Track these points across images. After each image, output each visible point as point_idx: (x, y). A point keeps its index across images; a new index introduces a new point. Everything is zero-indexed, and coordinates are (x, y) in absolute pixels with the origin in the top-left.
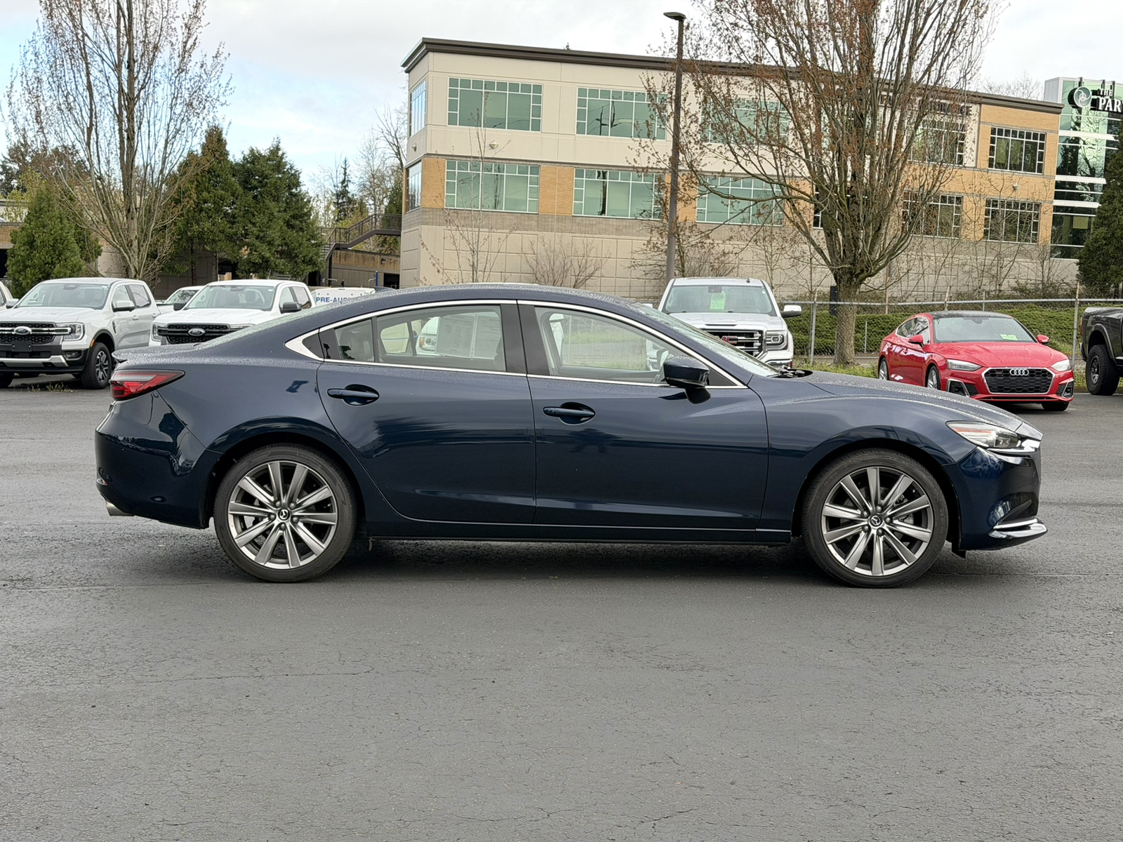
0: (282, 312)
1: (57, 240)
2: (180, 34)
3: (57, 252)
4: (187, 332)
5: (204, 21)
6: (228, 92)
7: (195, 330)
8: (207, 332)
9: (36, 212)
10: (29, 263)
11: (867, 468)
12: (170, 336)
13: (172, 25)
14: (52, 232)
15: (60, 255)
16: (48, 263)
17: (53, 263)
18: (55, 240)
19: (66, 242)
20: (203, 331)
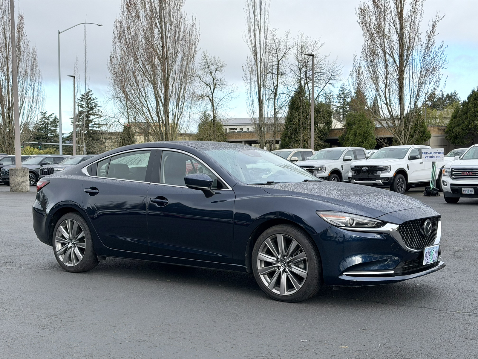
0: (409, 159)
1: (365, 132)
2: (424, 40)
3: (365, 138)
4: (361, 169)
5: (436, 33)
6: (445, 63)
7: (364, 168)
8: (369, 169)
9: (358, 121)
10: (354, 142)
11: (277, 235)
12: (355, 171)
13: (419, 37)
14: (363, 129)
15: (366, 139)
16: (361, 142)
17: (363, 142)
18: (364, 133)
19: (369, 133)
20: (367, 168)
